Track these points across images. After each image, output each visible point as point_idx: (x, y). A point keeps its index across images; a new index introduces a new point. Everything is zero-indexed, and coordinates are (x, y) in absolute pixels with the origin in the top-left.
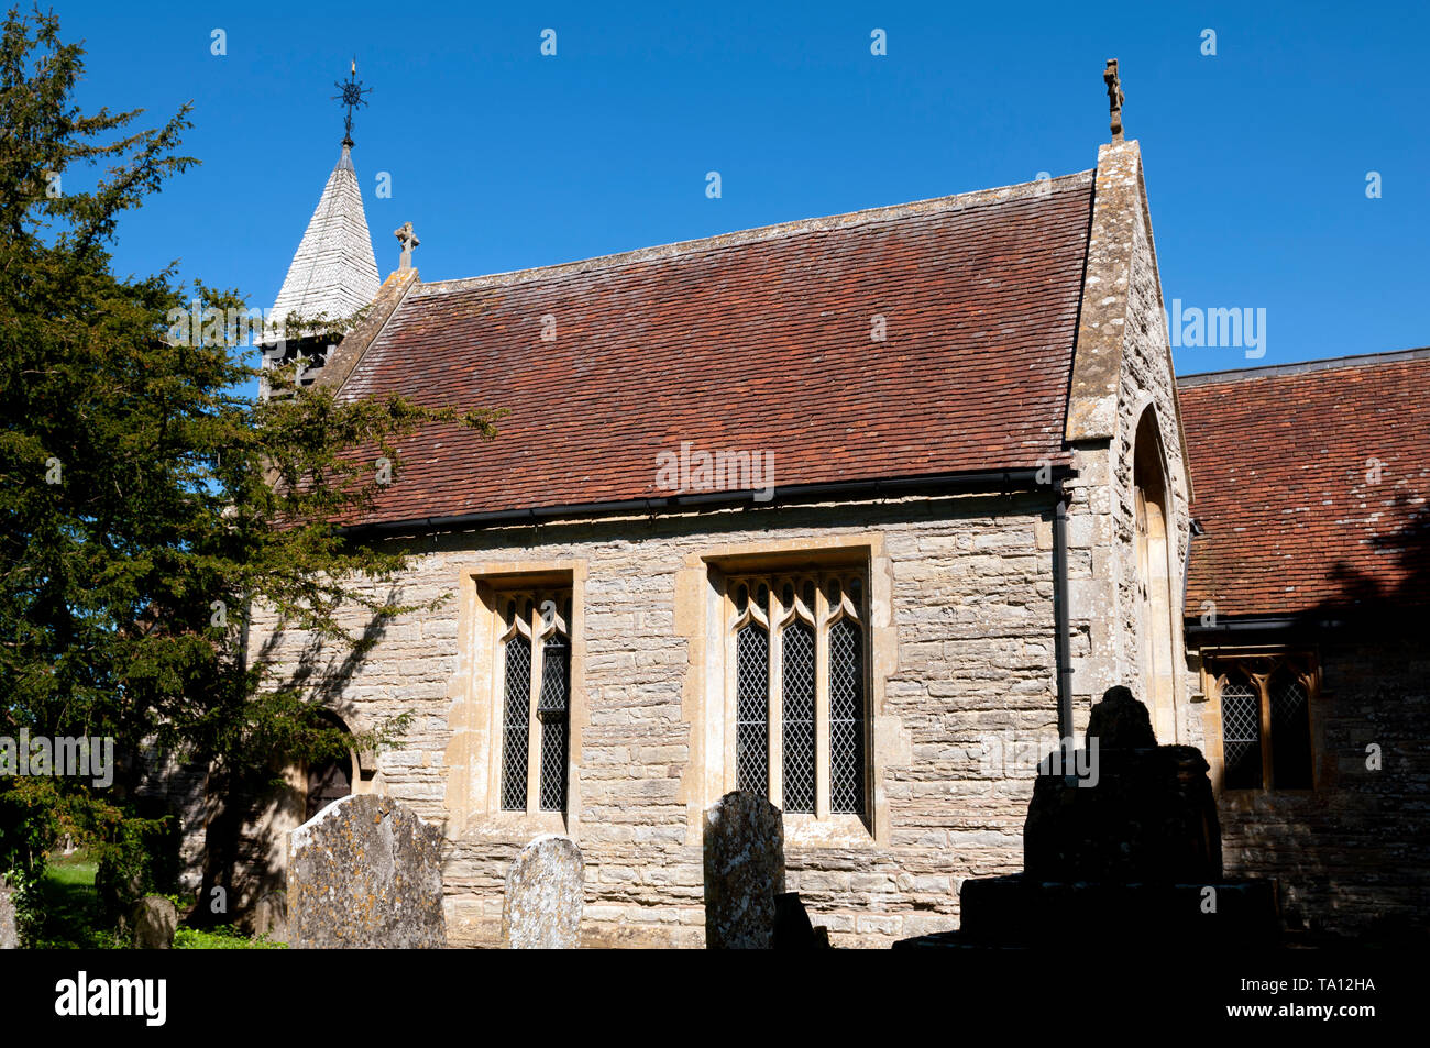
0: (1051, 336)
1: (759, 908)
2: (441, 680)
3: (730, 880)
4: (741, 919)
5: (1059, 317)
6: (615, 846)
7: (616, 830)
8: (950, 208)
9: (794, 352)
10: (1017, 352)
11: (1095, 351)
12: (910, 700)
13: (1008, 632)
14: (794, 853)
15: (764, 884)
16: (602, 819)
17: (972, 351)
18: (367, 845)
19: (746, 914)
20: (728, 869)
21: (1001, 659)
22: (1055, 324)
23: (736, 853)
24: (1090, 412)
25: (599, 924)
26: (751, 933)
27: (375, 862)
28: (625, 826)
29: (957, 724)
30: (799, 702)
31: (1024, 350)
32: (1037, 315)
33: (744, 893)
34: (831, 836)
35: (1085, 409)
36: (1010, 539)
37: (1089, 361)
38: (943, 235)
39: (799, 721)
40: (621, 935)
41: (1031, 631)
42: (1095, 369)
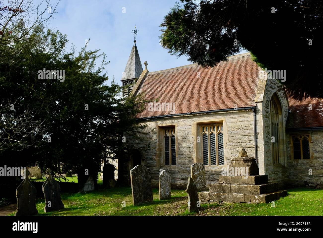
0: (255, 82)
1: (200, 180)
2: (155, 144)
3: (195, 176)
4: (197, 182)
5: (257, 78)
6: (184, 171)
7: (184, 168)
8: (240, 56)
9: (212, 85)
10: (249, 85)
11: (261, 85)
12: (230, 146)
13: (246, 135)
14: (212, 172)
15: (201, 177)
16: (181, 167)
17: (241, 85)
18: (140, 172)
19: (198, 181)
20: (195, 175)
21: (245, 139)
22: (256, 80)
23: (196, 172)
24: (259, 97)
25: (182, 184)
26: (199, 184)
27: (142, 174)
28: (185, 168)
29: (238, 150)
30: (213, 147)
31: (250, 85)
32: (253, 78)
33: (198, 178)
34: (218, 169)
35: (258, 96)
36: (245, 119)
37: (260, 87)
38: (238, 62)
39: (213, 150)
40: (185, 185)
41: (250, 134)
42: (261, 89)
